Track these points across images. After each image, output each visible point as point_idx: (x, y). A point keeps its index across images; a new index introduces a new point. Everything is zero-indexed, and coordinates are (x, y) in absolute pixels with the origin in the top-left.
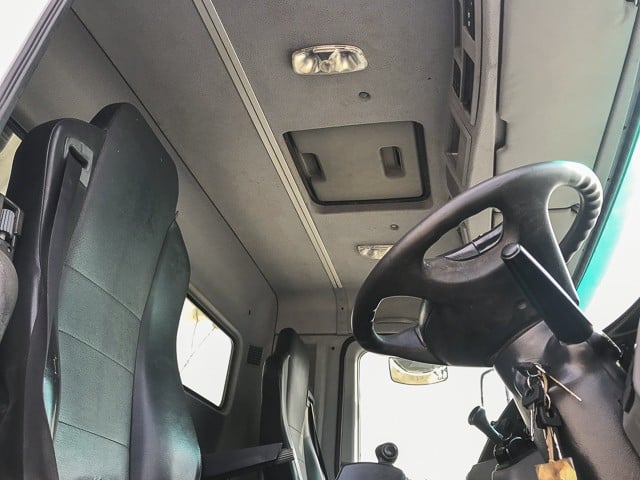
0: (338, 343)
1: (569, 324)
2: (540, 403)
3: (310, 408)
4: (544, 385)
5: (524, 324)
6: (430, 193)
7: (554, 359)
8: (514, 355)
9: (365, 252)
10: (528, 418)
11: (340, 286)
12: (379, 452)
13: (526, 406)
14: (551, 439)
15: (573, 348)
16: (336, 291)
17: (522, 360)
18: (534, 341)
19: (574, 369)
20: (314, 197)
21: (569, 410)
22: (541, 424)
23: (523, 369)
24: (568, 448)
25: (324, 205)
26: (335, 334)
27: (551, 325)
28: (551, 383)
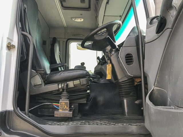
0: (65, 40)
1: (113, 46)
2: (108, 57)
3: (60, 55)
4: (109, 55)
5: (107, 46)
6: (90, 8)
7: (111, 51)
8: (106, 50)
9: (73, 20)
10: (106, 59)
11: (66, 26)
12: (81, 64)
13: (106, 57)
14: (109, 61)
15: (114, 50)
16: (65, 28)
17: (107, 51)
18: (109, 48)
19: (113, 53)
20: (62, 5)
21: (112, 58)
22: (108, 60)
23: (107, 52)
24: (111, 62)
25: (64, 8)
26: (65, 38)
27: (111, 46)
28: (110, 54)
